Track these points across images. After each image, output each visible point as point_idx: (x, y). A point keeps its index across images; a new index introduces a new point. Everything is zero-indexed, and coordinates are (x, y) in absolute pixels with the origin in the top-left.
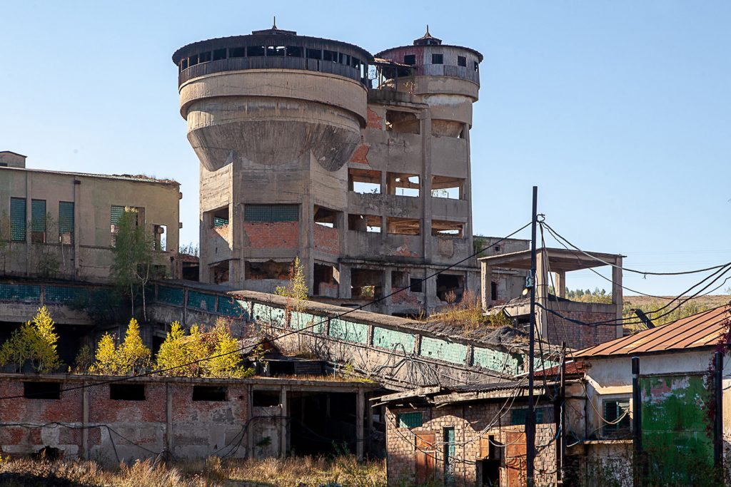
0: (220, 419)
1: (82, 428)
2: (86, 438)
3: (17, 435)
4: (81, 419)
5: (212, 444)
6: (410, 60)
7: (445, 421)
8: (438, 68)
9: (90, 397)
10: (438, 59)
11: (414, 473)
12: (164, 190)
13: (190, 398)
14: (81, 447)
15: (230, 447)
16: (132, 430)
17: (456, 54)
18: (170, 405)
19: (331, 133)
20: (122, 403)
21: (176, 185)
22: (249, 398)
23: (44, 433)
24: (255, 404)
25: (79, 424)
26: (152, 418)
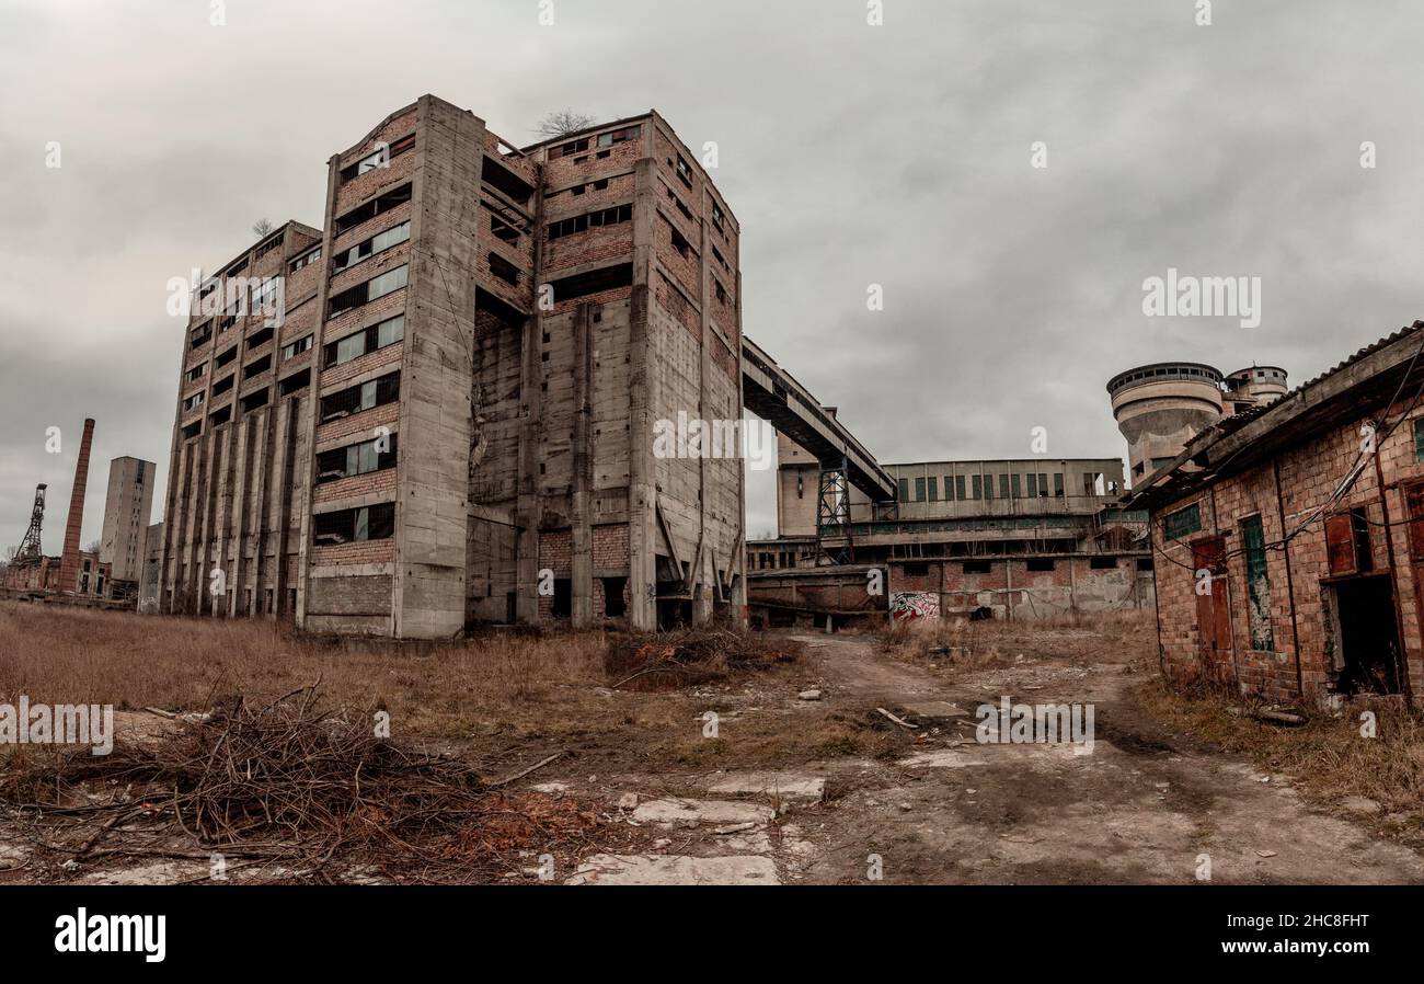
0: (1113, 581)
1: (1007, 593)
2: (1010, 600)
3: (959, 600)
4: (1007, 587)
5: (1108, 600)
6: (1245, 376)
7: (1240, 507)
8: (1262, 379)
9: (1011, 570)
10: (1261, 374)
11: (1195, 623)
12: (1114, 463)
13: (1088, 567)
14: (1008, 607)
15: (1121, 602)
16: (1045, 592)
17: (1271, 371)
18: (1073, 573)
19: (1199, 413)
20: (1037, 573)
21: (1120, 460)
22: (1134, 565)
23: (979, 598)
24: (1138, 570)
25: (1005, 590)
26: (1061, 584)
